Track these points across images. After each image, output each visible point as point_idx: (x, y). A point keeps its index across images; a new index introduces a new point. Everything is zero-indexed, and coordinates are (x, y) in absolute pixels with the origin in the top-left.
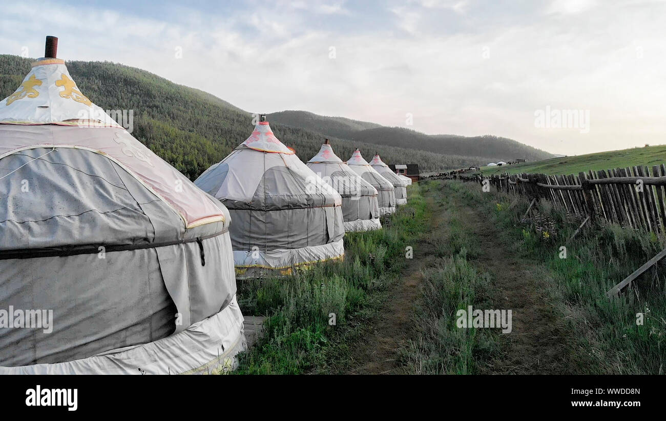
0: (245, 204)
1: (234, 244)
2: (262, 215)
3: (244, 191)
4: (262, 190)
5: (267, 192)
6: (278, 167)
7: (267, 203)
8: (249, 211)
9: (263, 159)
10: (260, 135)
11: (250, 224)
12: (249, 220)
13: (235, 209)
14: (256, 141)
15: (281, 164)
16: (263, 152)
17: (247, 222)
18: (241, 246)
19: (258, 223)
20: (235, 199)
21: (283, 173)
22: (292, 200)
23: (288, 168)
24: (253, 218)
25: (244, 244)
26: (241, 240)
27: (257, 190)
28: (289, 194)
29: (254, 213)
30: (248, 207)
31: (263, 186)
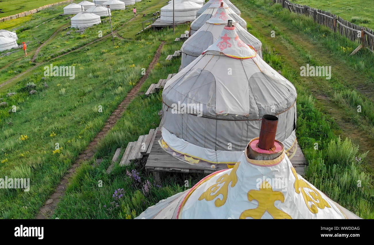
0: (244, 116)
1: (234, 146)
2: (256, 123)
3: (241, 105)
4: (253, 101)
5: (258, 102)
6: (256, 74)
7: (261, 114)
8: (247, 121)
9: (241, 66)
10: (231, 40)
11: (247, 131)
12: (246, 129)
13: (235, 120)
14: (230, 47)
15: (258, 71)
16: (240, 59)
17: (245, 130)
18: (239, 148)
19: (253, 130)
20: (236, 113)
21: (262, 79)
22: (279, 109)
23: (263, 73)
24: (249, 127)
25: (241, 146)
26: (239, 144)
27: (250, 102)
28: (276, 103)
29: (251, 123)
30: (246, 119)
31: (253, 97)
